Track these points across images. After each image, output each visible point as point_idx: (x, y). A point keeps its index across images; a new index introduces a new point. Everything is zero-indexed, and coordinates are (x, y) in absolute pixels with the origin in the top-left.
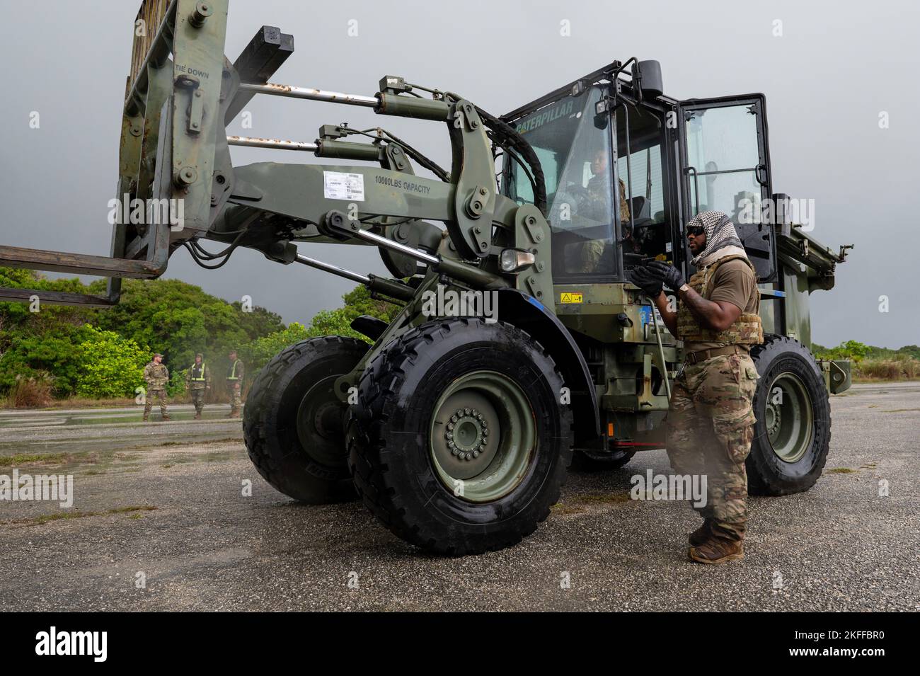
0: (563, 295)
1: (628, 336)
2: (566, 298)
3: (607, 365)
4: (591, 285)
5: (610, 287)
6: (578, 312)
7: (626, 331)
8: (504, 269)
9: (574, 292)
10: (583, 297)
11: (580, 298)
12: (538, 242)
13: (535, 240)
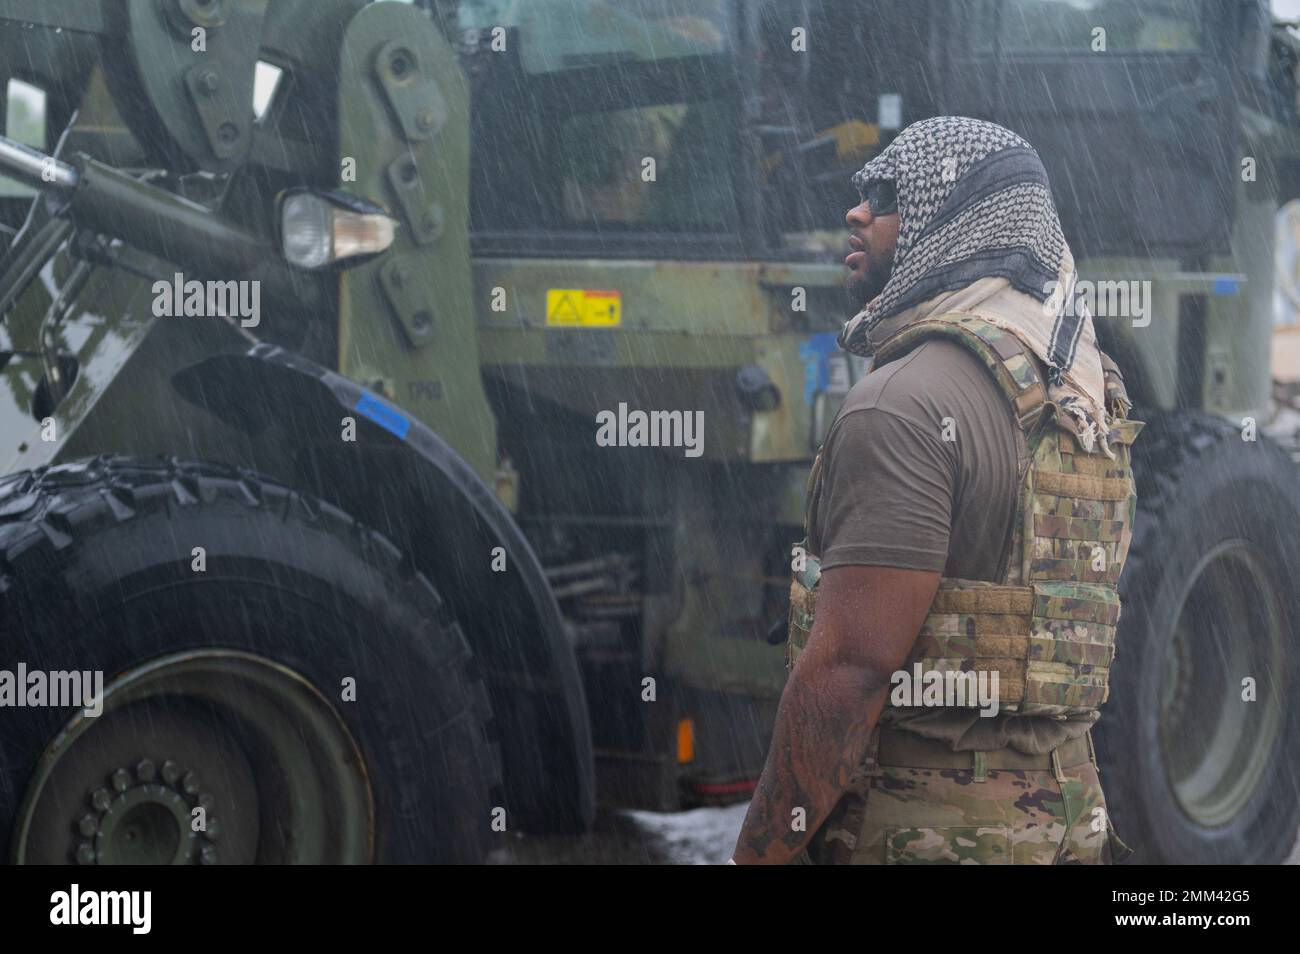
0: (554, 297)
1: (767, 442)
2: (566, 307)
3: (682, 527)
4: (650, 264)
5: (716, 274)
6: (602, 355)
7: (761, 425)
8: (292, 257)
9: (592, 285)
10: (624, 307)
11: (612, 310)
12: (422, 137)
13: (412, 132)
